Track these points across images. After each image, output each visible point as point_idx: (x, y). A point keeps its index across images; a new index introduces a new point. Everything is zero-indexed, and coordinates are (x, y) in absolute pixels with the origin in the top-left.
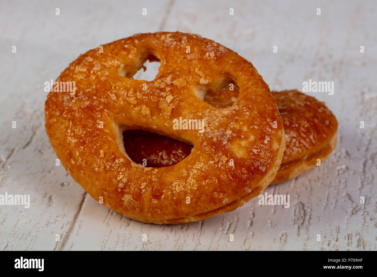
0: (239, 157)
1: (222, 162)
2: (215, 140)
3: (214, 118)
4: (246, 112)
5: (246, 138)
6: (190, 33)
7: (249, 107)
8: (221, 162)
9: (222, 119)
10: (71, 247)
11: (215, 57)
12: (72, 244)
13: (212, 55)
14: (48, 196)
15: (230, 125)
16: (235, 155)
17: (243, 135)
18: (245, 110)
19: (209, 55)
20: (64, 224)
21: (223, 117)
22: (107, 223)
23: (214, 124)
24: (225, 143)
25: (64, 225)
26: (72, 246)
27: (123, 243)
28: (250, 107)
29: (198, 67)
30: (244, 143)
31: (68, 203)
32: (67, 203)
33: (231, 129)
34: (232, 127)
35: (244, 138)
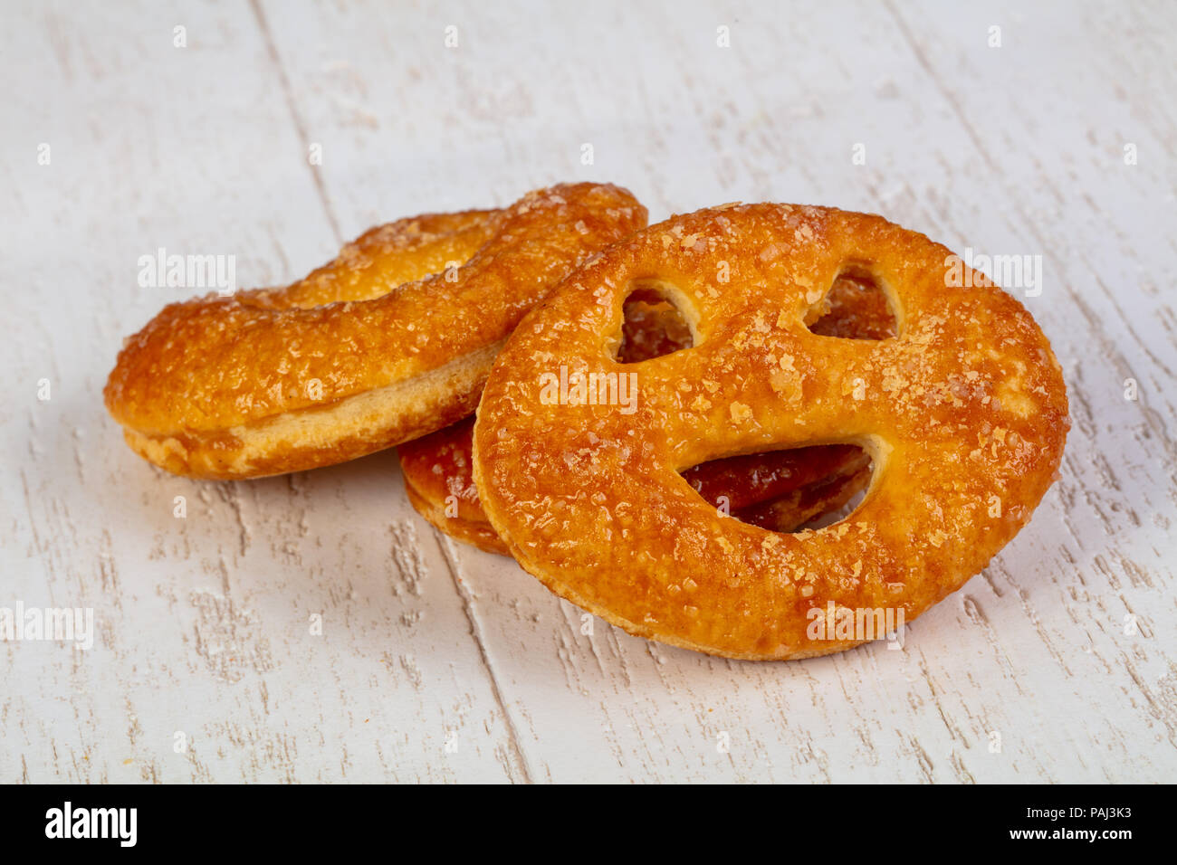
0: (1026, 417)
1: (997, 442)
2: (958, 404)
3: (914, 360)
4: (967, 320)
5: (1012, 371)
6: (719, 206)
7: (963, 306)
8: (994, 444)
9: (930, 355)
10: (549, 775)
11: (814, 235)
12: (545, 767)
13: (806, 230)
14: (396, 661)
15: (960, 360)
16: (1017, 415)
17: (1001, 368)
18: (963, 317)
19: (803, 236)
20: (485, 721)
21: (928, 351)
22: (579, 688)
23: (921, 374)
24: (986, 400)
25: (489, 722)
26: (548, 771)
27: (651, 728)
28: (967, 304)
29: (795, 271)
30: (1013, 384)
31: (453, 663)
32: (451, 666)
33: (971, 369)
34: (968, 362)
35: (1009, 375)
